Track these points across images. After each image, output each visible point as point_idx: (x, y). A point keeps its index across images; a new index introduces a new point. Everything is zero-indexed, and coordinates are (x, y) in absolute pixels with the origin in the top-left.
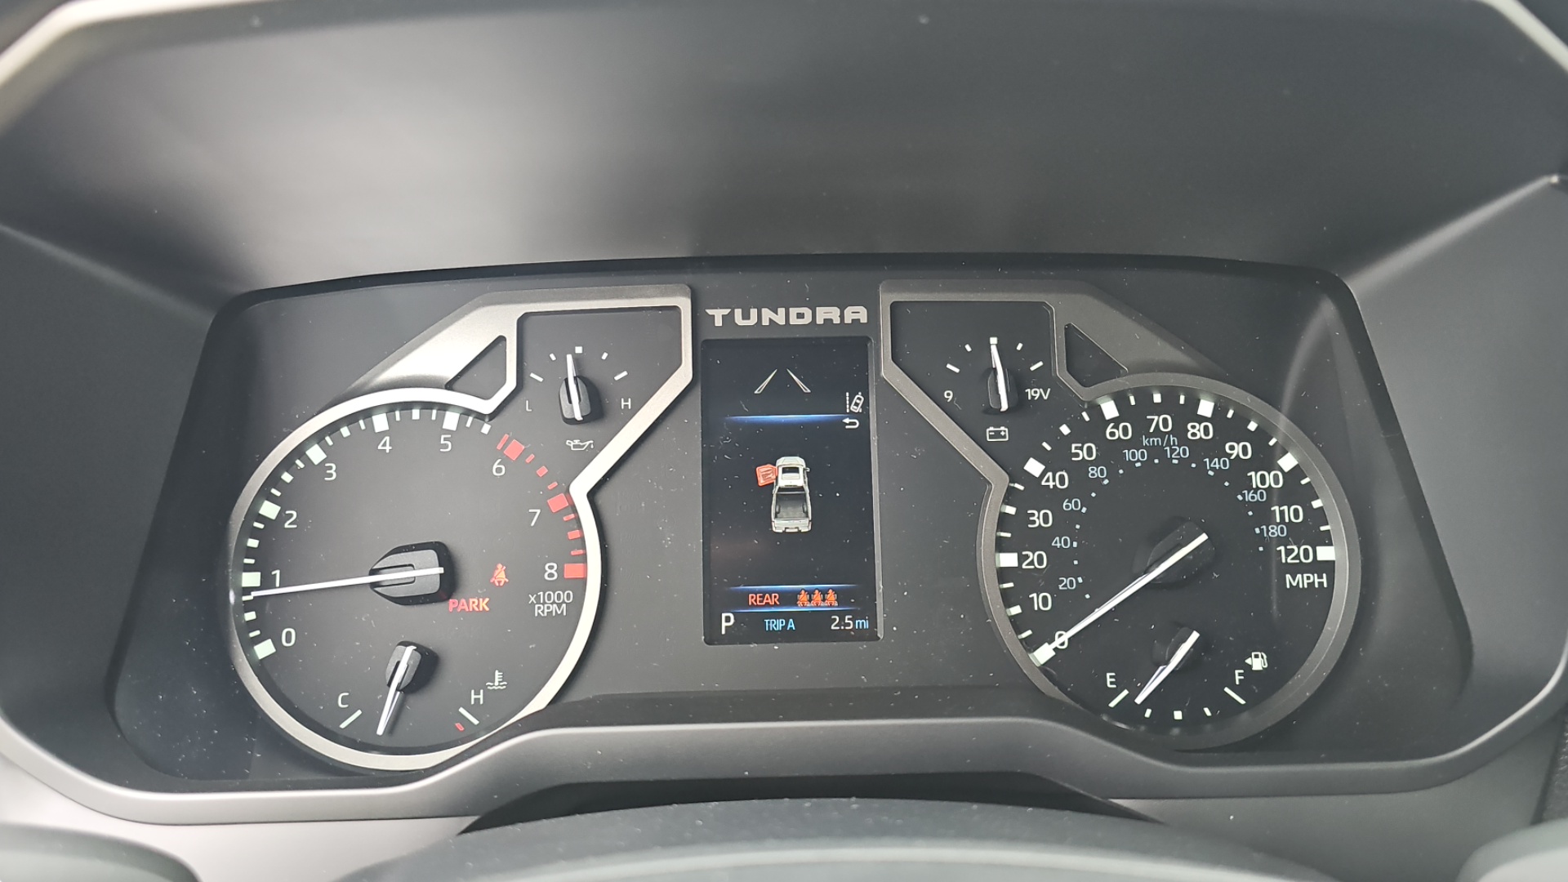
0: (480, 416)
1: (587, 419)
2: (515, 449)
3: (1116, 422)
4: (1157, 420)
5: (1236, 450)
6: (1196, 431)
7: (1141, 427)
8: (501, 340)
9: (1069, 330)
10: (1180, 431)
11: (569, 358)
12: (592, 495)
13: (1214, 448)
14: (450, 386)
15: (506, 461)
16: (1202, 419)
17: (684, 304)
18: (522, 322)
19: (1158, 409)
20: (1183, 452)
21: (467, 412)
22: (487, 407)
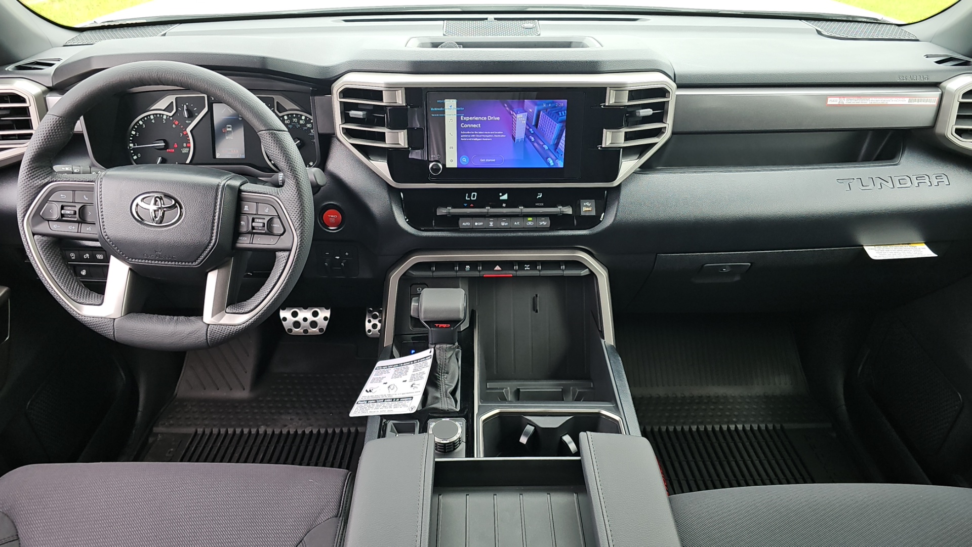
0: (170, 117)
1: (188, 117)
2: (177, 122)
3: (287, 120)
4: (294, 120)
5: (309, 125)
6: (301, 122)
7: (291, 121)
8: (172, 102)
9: (277, 102)
10: (298, 122)
11: (185, 106)
12: (191, 131)
13: (305, 125)
14: (164, 110)
15: (175, 124)
16: (302, 120)
17: (206, 96)
18: (176, 98)
19: (295, 118)
20: (299, 126)
21: (167, 116)
22: (171, 114)
